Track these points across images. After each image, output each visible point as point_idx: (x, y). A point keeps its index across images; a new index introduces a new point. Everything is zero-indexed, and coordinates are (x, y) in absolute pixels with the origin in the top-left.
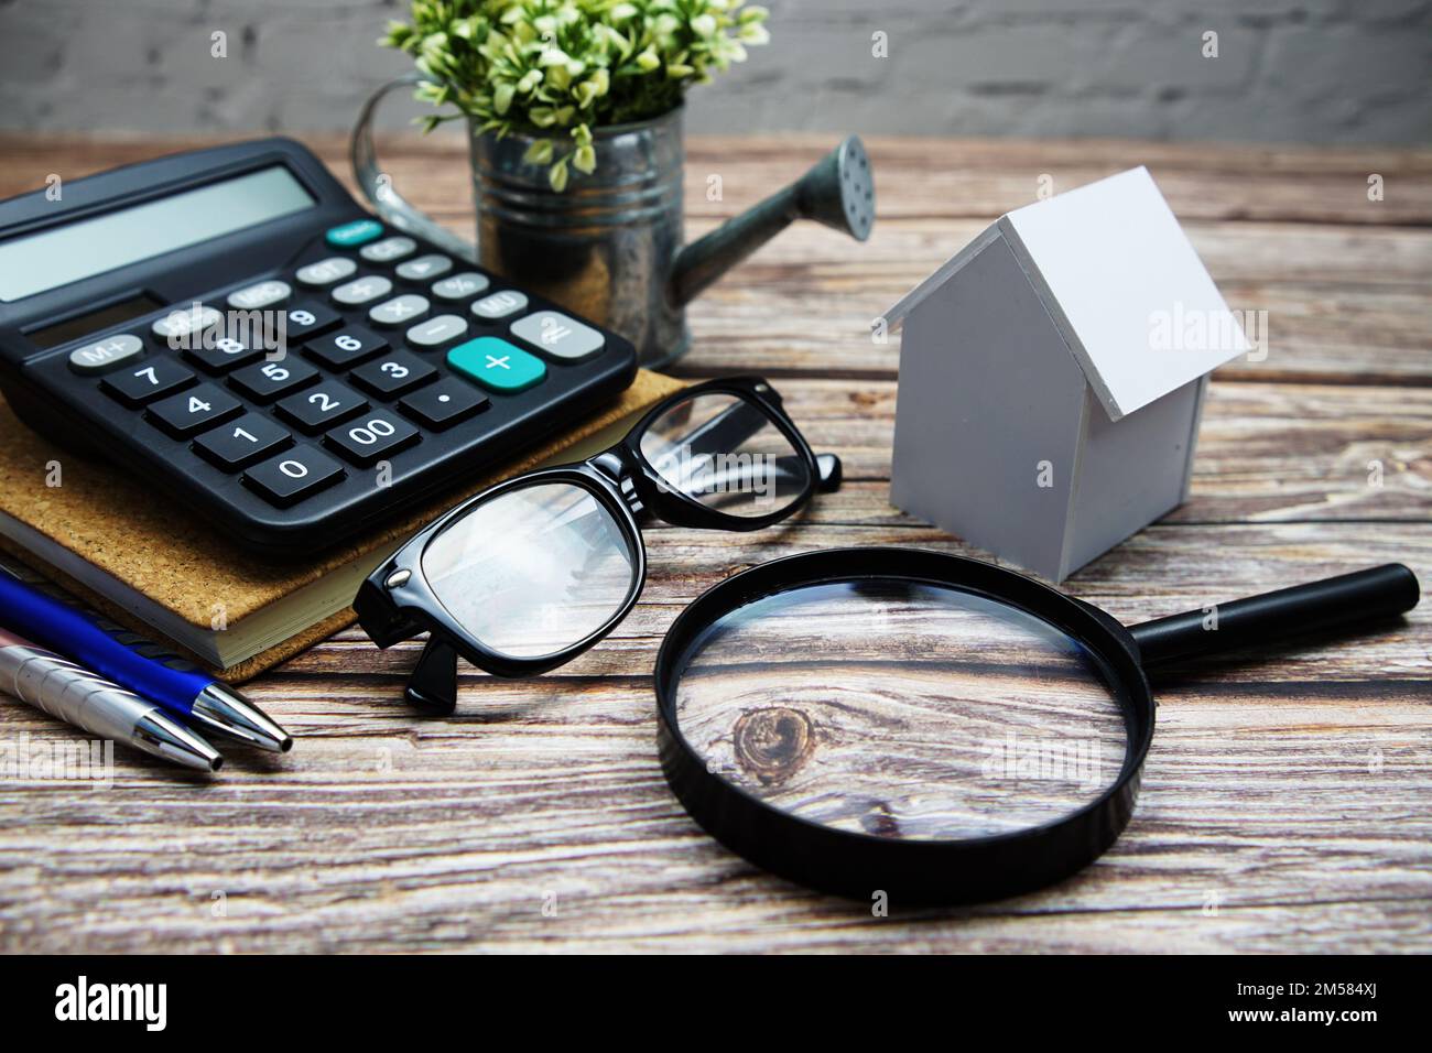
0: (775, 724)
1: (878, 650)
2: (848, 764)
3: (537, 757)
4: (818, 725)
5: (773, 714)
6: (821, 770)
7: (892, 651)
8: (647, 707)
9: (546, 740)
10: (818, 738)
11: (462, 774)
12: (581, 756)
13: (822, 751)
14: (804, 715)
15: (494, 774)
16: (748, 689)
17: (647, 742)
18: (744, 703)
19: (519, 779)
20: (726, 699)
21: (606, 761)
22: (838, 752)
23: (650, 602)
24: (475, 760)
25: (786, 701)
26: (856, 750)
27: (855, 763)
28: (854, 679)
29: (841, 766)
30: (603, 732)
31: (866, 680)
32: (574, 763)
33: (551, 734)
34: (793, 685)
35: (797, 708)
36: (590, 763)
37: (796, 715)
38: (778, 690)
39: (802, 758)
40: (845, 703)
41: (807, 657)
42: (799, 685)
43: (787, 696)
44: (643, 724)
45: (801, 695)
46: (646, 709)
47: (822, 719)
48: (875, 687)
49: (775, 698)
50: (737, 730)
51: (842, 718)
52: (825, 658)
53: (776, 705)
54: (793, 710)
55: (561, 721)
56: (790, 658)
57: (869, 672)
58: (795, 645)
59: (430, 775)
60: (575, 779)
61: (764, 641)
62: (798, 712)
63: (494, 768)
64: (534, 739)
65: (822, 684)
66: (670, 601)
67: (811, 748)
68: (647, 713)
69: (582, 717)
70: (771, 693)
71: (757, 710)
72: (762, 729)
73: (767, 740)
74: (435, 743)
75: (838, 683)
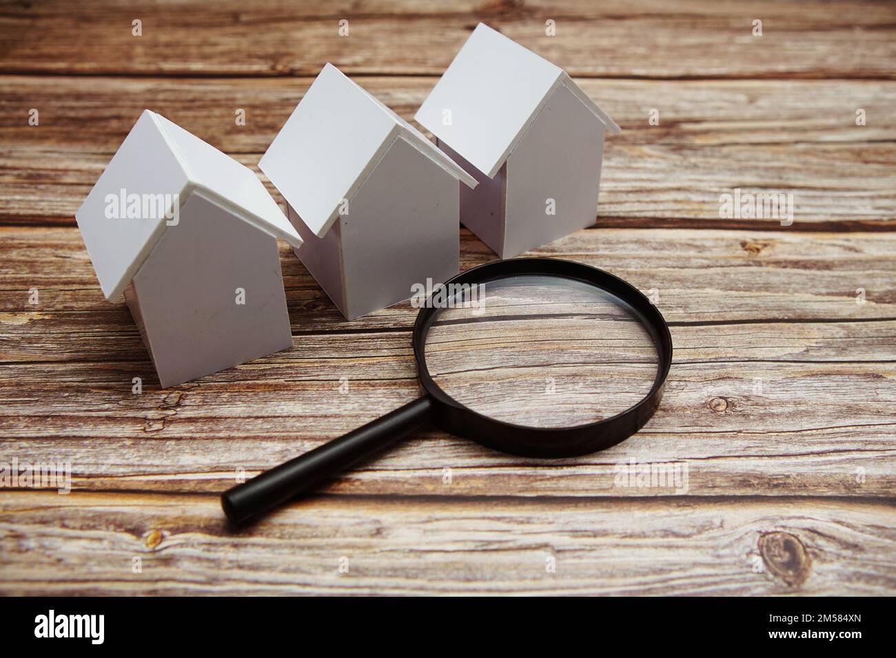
0: (782, 544)
1: (827, 487)
2: (835, 575)
3: (636, 566)
4: (808, 547)
5: (779, 536)
6: (819, 580)
7: (835, 488)
8: (692, 522)
9: (637, 551)
10: (811, 556)
11: (594, 581)
12: (663, 565)
13: (816, 565)
14: (796, 537)
15: (614, 581)
16: (758, 516)
17: (701, 552)
18: (756, 527)
19: (631, 585)
20: (746, 523)
21: (681, 569)
22: (826, 566)
23: (667, 430)
24: (598, 569)
25: (784, 527)
26: (836, 566)
27: (839, 575)
28: (819, 511)
29: (831, 577)
30: (671, 544)
31: (826, 512)
32: (661, 571)
33: (639, 546)
34: (785, 515)
35: (792, 533)
36: (671, 571)
37: (793, 538)
38: (777, 518)
39: (805, 569)
40: (819, 530)
41: (786, 493)
42: (787, 515)
43: (783, 523)
44: (694, 537)
45: (792, 523)
46: (692, 524)
47: (809, 542)
48: (834, 517)
49: (777, 524)
50: (760, 547)
51: (821, 542)
52: (798, 493)
53: (779, 530)
54: (790, 534)
55: (642, 535)
56: (775, 493)
57: (825, 505)
58: (775, 482)
59: (574, 582)
60: (665, 585)
61: (756, 477)
62: (793, 536)
63: (612, 576)
64: (629, 551)
65: (800, 515)
66: (680, 430)
67: (809, 562)
68: (694, 527)
69: (654, 531)
70: (773, 520)
71: (767, 533)
72: (775, 547)
73: (780, 556)
74: (568, 554)
75: (811, 514)
